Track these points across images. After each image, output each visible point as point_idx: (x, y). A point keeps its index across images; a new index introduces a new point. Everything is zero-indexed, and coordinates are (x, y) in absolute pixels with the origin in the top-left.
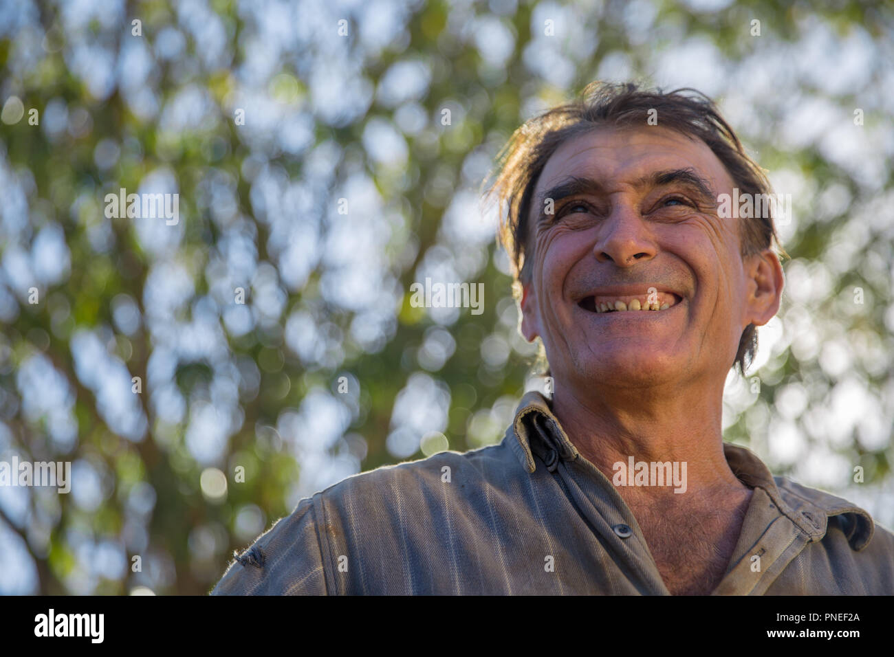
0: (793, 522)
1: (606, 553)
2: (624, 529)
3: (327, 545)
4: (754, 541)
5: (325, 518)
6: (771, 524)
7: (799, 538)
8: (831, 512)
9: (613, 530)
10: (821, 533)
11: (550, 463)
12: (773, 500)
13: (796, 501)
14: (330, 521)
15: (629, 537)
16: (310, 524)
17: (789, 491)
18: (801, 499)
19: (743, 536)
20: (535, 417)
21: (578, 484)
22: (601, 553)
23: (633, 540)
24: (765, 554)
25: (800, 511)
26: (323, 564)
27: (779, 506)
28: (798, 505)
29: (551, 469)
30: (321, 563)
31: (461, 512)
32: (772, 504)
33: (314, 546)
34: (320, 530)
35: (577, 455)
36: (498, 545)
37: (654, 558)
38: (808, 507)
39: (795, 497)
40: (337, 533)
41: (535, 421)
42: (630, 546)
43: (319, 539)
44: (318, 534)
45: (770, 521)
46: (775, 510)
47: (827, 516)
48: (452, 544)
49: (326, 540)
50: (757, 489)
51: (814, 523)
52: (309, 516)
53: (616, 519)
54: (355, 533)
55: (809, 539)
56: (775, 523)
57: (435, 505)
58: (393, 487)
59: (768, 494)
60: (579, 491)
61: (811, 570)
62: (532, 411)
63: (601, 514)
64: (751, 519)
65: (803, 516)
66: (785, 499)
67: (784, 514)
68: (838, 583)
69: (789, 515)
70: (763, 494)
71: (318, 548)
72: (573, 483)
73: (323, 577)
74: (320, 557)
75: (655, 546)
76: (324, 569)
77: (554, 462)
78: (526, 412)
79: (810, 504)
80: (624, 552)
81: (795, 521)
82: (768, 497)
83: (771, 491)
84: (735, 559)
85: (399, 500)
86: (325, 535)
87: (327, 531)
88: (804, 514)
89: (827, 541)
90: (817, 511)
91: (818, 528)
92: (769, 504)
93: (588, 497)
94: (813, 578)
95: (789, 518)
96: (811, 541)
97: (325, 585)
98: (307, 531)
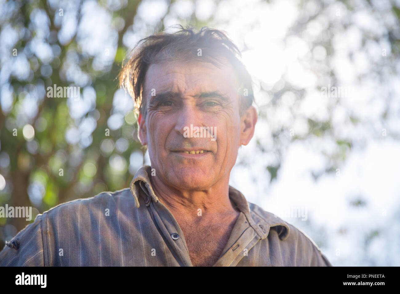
0: (254, 230)
1: (167, 247)
2: (176, 236)
3: (46, 240)
4: (235, 241)
5: (46, 227)
6: (244, 231)
7: (256, 238)
8: (272, 225)
9: (171, 236)
10: (266, 235)
11: (147, 202)
12: (247, 219)
13: (257, 219)
14: (48, 229)
15: (178, 239)
16: (39, 230)
18: (260, 218)
19: (230, 239)
20: (140, 182)
21: (158, 214)
22: (165, 247)
23: (180, 241)
24: (239, 247)
25: (258, 225)
26: (43, 249)
27: (250, 222)
28: (258, 221)
29: (147, 205)
30: (42, 248)
31: (106, 225)
32: (247, 221)
33: (40, 240)
34: (43, 233)
35: (158, 201)
36: (121, 241)
37: (189, 249)
38: (262, 222)
40: (51, 235)
41: (140, 184)
42: (178, 244)
43: (42, 237)
44: (42, 235)
45: (244, 230)
46: (247, 224)
47: (270, 227)
48: (100, 241)
49: (46, 238)
50: (241, 213)
51: (263, 230)
52: (39, 226)
53: (173, 230)
54: (59, 235)
55: (260, 238)
56: (246, 231)
57: (94, 222)
58: (77, 214)
59: (245, 216)
60: (158, 216)
61: (260, 252)
62: (139, 180)
63: (167, 228)
64: (235, 230)
65: (259, 227)
66: (253, 218)
67: (251, 226)
68: (270, 258)
69: (253, 227)
70: (243, 216)
71: (42, 241)
72: (156, 213)
73: (43, 255)
74: (42, 246)
75: (190, 242)
76: (44, 252)
77: (148, 202)
78: (136, 181)
79: (263, 221)
80: (175, 247)
81: (255, 230)
82: (245, 218)
83: (247, 214)
84: (224, 251)
85: (79, 219)
86: (45, 235)
87: (46, 233)
88: (260, 226)
89: (270, 237)
90: (266, 225)
91: (265, 233)
92: (245, 222)
93: (162, 219)
94: (260, 256)
95: (253, 228)
96: (261, 239)
97: (43, 259)
98: (37, 233)
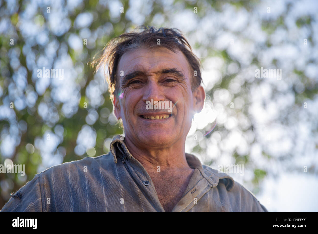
0: (207, 181)
1: (140, 191)
2: (147, 182)
3: (43, 191)
4: (193, 186)
5: (43, 181)
6: (199, 181)
7: (209, 186)
8: (220, 178)
9: (143, 183)
10: (216, 184)
11: (123, 160)
12: (201, 173)
13: (209, 173)
14: (45, 182)
15: (148, 185)
16: (38, 183)
17: (207, 170)
18: (211, 173)
19: (189, 185)
20: (118, 144)
21: (132, 167)
22: (138, 191)
23: (150, 186)
24: (196, 191)
25: (210, 177)
26: (41, 198)
27: (203, 175)
28: (209, 175)
29: (123, 162)
30: (40, 197)
31: (91, 177)
32: (201, 174)
33: (38, 191)
34: (41, 185)
35: (132, 157)
36: (103, 188)
37: (157, 193)
38: (213, 175)
39: (209, 172)
40: (47, 187)
41: (117, 145)
42: (149, 188)
43: (40, 188)
44: (40, 187)
45: (199, 180)
46: (201, 176)
47: (219, 179)
48: (87, 189)
49: (43, 189)
50: (196, 169)
51: (214, 181)
52: (38, 180)
53: (144, 179)
54: (53, 186)
55: (212, 186)
56: (201, 181)
57: (82, 175)
58: (68, 170)
59: (200, 171)
60: (132, 169)
61: (212, 197)
62: (116, 142)
63: (139, 177)
64: (192, 179)
65: (211, 179)
66: (206, 173)
67: (204, 178)
68: (221, 201)
69: (206, 178)
70: (198, 171)
71: (40, 192)
72: (130, 167)
73: (41, 202)
74: (40, 195)
75: (158, 188)
76: (42, 199)
77: (124, 160)
78: (114, 142)
79: (214, 175)
80: (146, 190)
81: (208, 180)
82: (199, 172)
83: (201, 170)
84: (185, 193)
85: (70, 174)
86: (43, 187)
87: (44, 186)
88: (211, 178)
89: (218, 187)
90: (216, 177)
91: (215, 183)
92: (199, 174)
93: (135, 171)
94: (212, 199)
95: (206, 179)
96: (213, 187)
97: (41, 204)
98: (36, 186)
